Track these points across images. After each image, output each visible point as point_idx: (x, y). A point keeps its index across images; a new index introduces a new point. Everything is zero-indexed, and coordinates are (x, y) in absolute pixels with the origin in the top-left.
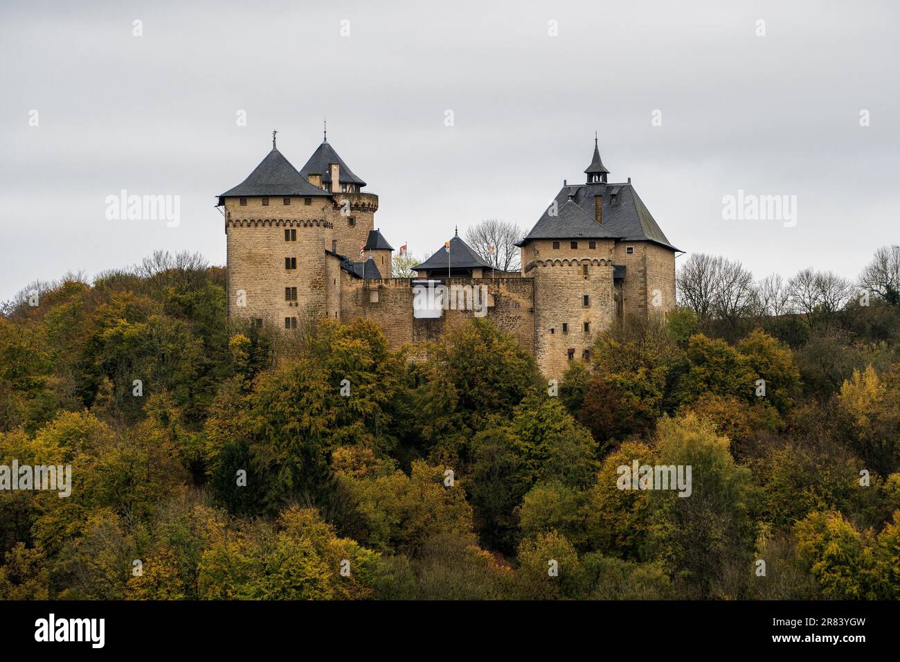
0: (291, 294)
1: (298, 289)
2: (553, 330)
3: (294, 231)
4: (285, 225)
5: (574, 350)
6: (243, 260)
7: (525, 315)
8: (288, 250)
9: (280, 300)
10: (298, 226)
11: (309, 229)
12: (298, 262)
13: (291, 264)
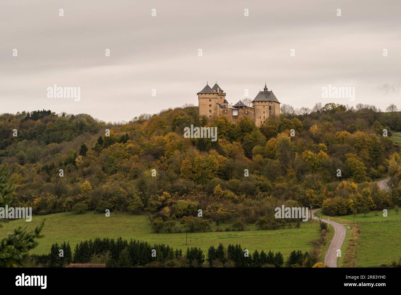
0: (210, 111)
1: (212, 110)
2: (258, 118)
3: (211, 100)
4: (209, 99)
5: (262, 121)
6: (202, 105)
7: (253, 115)
8: (210, 103)
9: (208, 112)
11: (213, 99)
12: (212, 105)
13: (210, 106)
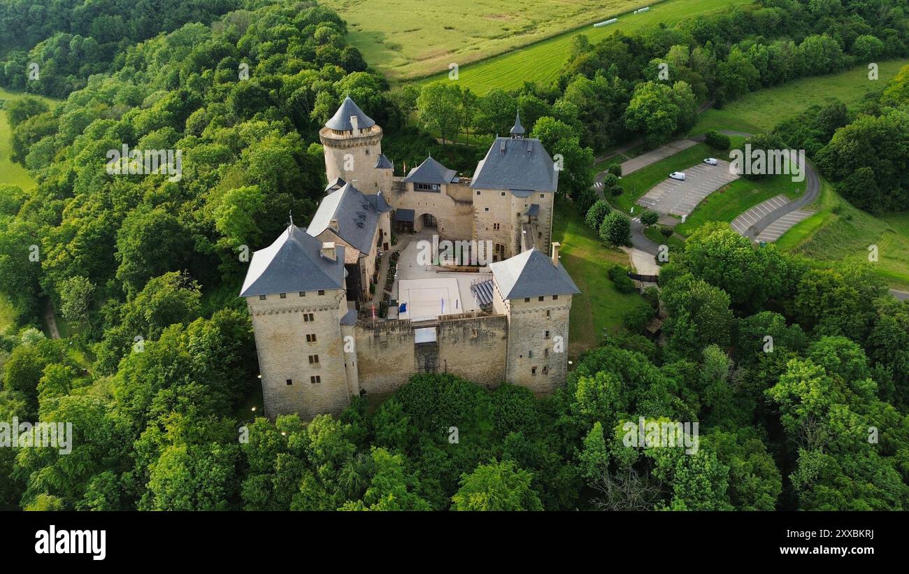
0: (314, 359)
1: (319, 356)
2: (521, 356)
3: (311, 315)
4: (303, 311)
5: (536, 367)
6: (270, 339)
7: (499, 341)
8: (309, 328)
9: (305, 364)
10: (315, 310)
11: (324, 312)
12: (317, 337)
13: (311, 338)
